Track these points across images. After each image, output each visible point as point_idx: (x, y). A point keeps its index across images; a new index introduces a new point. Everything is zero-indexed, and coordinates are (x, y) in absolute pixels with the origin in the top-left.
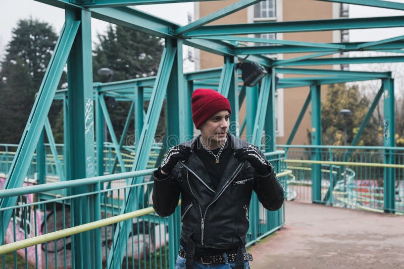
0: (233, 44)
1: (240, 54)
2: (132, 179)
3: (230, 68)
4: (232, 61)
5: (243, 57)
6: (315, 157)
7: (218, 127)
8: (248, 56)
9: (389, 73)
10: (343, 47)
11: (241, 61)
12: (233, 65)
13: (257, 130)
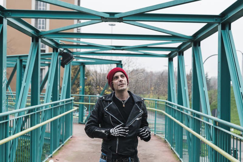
0: (58, 42)
1: (61, 48)
2: (18, 113)
3: (56, 55)
4: (57, 51)
5: (62, 49)
6: (81, 100)
8: (65, 49)
9: (120, 61)
10: (114, 48)
11: (61, 52)
12: (57, 53)
13: (64, 87)
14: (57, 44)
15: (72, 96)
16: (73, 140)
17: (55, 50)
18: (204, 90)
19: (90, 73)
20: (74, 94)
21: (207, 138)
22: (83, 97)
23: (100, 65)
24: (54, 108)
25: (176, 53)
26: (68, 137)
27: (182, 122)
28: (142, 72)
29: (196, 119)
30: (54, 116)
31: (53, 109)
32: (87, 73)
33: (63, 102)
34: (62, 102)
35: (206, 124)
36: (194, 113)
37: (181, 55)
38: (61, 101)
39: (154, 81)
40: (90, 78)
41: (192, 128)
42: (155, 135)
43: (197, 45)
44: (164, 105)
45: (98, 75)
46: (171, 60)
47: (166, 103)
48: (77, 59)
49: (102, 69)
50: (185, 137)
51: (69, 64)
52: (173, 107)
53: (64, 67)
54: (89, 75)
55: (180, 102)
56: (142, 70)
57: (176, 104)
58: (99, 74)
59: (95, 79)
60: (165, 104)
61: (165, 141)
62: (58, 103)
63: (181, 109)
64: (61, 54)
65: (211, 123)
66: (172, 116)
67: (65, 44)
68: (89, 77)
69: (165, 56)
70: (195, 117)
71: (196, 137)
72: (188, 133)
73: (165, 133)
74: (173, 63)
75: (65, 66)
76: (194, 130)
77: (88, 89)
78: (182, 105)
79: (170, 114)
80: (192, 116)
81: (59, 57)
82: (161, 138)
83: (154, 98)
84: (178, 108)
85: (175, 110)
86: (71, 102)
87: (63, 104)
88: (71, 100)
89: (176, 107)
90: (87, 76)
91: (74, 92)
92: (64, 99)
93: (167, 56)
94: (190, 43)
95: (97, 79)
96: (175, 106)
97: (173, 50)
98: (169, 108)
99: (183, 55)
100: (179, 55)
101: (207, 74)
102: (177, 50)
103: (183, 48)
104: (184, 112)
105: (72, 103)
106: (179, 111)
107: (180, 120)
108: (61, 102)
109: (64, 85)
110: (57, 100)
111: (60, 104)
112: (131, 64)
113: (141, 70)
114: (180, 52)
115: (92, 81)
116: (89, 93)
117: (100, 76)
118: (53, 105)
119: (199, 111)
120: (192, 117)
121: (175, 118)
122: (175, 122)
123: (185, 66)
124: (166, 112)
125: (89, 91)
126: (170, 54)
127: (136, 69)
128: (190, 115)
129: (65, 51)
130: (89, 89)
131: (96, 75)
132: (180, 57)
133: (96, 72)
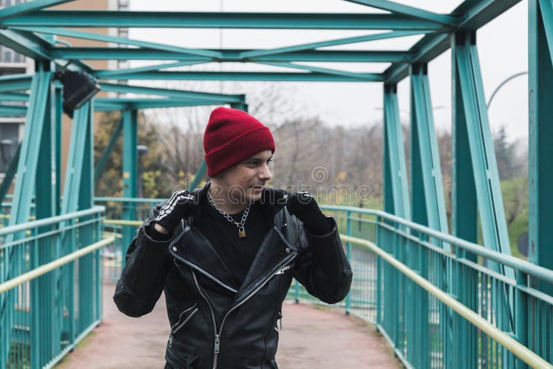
3: (45, 79)
4: (47, 68)
5: (62, 63)
7: (254, 176)
8: (71, 62)
9: (242, 97)
10: (219, 55)
11: (60, 70)
12: (49, 75)
13: (72, 175)
14: (46, 46)
15: (97, 203)
16: (102, 334)
17: (42, 64)
18: (488, 178)
19: (158, 135)
20: (113, 195)
21: (500, 325)
22: (135, 204)
23: (187, 108)
24: (40, 240)
25: (405, 66)
26: (88, 325)
27: (424, 275)
28: (311, 129)
29: (465, 265)
30: (41, 264)
31: (36, 243)
32: (149, 134)
33: (70, 221)
34: (66, 220)
35: (494, 281)
36: (461, 249)
37: (421, 73)
38: (64, 216)
39: (347, 154)
40: (159, 149)
41: (454, 293)
42: (347, 313)
43: (468, 42)
44: (371, 224)
45: (181, 140)
46: (390, 89)
47: (379, 218)
48: (119, 94)
49: (193, 120)
50: (435, 319)
51: (87, 105)
52: (399, 231)
53: (71, 115)
54: (156, 140)
55: (420, 214)
56: (312, 123)
57: (408, 221)
58: (183, 136)
59: (173, 152)
60: (374, 221)
61: (378, 330)
62: (57, 225)
63: (420, 235)
64: (61, 76)
65: (510, 279)
66: (397, 258)
67: (71, 45)
68: (153, 144)
69: (375, 77)
70: (464, 261)
71: (467, 322)
72: (444, 308)
73: (376, 306)
74: (396, 98)
75: (76, 113)
76: (460, 300)
77: (152, 180)
78: (426, 224)
79: (389, 252)
80: (454, 257)
81: (53, 87)
82: (364, 324)
83: (346, 205)
84: (415, 232)
85: (405, 239)
86: (93, 221)
87: (69, 228)
88: (96, 215)
89: (408, 230)
90: (148, 143)
91: (110, 191)
92: (72, 212)
93: (380, 78)
94: (444, 36)
95: (177, 151)
96: (404, 226)
97: (397, 59)
98: (386, 233)
99: (425, 73)
100: (415, 72)
101: (502, 131)
102: (409, 57)
103: (425, 51)
104: (431, 245)
105: (97, 223)
106: (417, 244)
107: (418, 270)
108: (62, 221)
109: (72, 171)
110: (49, 215)
111: (63, 228)
112: (277, 103)
113: (309, 121)
114: (417, 63)
115: (165, 157)
116: (156, 193)
117: (187, 141)
118: (36, 231)
119: (474, 241)
120: (453, 260)
121: (404, 262)
122: (404, 276)
123: (431, 109)
124: (379, 246)
125: (155, 188)
126: (388, 73)
127: (291, 119)
128: (449, 255)
129: (72, 68)
130: (157, 180)
131: (177, 140)
132: (417, 80)
133: (175, 130)
